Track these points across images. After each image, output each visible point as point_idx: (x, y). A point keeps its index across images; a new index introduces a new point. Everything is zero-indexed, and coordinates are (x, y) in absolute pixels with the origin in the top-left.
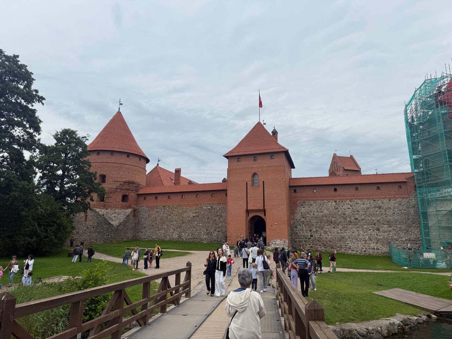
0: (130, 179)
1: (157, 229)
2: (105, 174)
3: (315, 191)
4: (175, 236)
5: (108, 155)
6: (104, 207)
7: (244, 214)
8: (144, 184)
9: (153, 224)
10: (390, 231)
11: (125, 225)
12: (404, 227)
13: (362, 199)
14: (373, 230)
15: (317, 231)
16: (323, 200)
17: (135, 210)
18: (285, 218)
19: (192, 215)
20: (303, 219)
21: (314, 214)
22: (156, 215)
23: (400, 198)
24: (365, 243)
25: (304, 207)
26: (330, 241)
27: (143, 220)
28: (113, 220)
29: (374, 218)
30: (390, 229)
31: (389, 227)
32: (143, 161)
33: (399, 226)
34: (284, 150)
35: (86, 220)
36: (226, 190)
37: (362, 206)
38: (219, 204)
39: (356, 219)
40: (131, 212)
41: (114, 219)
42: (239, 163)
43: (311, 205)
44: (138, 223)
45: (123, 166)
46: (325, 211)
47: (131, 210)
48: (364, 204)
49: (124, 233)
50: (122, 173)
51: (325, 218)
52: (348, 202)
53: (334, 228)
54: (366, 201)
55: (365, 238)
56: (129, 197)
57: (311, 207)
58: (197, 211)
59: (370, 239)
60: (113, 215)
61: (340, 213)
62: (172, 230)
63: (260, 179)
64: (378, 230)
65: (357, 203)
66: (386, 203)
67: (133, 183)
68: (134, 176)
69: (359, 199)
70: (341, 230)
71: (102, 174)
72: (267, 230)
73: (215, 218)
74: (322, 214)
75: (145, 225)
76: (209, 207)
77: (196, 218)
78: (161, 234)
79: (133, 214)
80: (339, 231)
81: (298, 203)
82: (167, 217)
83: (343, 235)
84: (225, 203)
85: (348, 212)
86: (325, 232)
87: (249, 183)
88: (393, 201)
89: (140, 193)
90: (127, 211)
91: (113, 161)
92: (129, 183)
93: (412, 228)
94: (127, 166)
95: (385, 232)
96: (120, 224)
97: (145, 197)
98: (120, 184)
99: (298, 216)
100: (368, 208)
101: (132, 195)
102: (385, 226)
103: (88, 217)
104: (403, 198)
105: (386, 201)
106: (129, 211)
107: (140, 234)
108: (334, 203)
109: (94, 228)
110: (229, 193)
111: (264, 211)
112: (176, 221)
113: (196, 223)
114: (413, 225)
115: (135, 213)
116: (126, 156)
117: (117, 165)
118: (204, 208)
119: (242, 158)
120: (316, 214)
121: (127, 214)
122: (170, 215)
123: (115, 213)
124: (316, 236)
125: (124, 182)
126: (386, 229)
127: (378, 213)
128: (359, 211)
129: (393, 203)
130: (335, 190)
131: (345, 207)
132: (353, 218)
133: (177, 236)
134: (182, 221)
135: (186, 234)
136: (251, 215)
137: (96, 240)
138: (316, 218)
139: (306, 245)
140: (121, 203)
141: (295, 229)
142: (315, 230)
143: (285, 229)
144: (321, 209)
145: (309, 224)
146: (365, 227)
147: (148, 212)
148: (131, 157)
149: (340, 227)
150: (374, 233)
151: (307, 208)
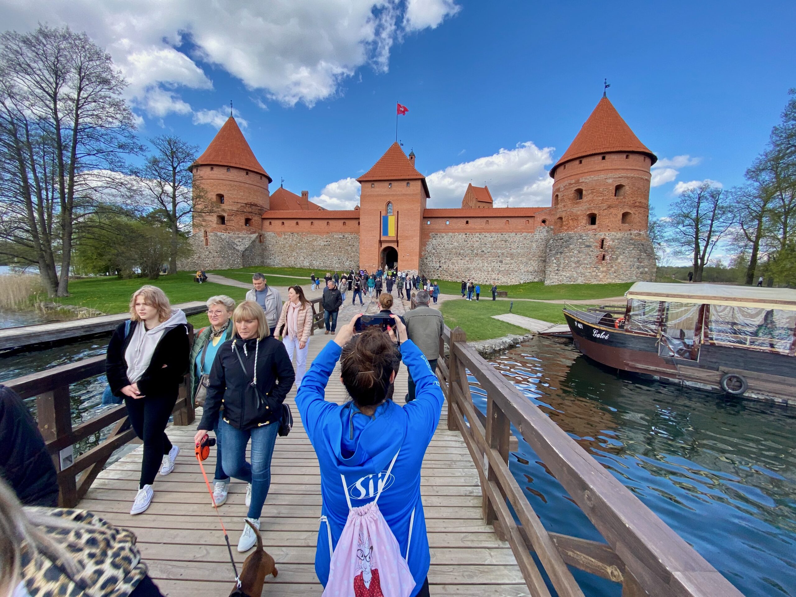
0: (252, 200)
1: (286, 256)
2: (222, 193)
3: (448, 223)
4: (306, 264)
5: (224, 170)
6: (226, 230)
7: (377, 245)
8: (267, 206)
9: (282, 251)
10: (511, 264)
11: (251, 250)
12: (524, 260)
13: (491, 232)
14: (497, 262)
15: (445, 262)
16: (454, 232)
17: (261, 236)
18: (417, 250)
19: (323, 244)
20: (434, 251)
21: (444, 246)
22: (285, 242)
23: (526, 232)
24: (488, 274)
25: (436, 239)
26: (457, 272)
27: (270, 246)
28: (237, 245)
29: (499, 251)
30: (512, 261)
31: (512, 259)
32: (265, 180)
33: (520, 259)
34: (421, 177)
35: (207, 244)
36: (359, 218)
37: (490, 239)
38: (352, 233)
39: (483, 251)
40: (257, 237)
41: (239, 244)
42: (373, 189)
43: (443, 237)
44: (265, 249)
45: (243, 185)
46: (455, 244)
47: (257, 234)
48: (492, 237)
49: (251, 259)
50: (242, 194)
51: (454, 250)
52: (477, 234)
53: (462, 259)
54: (494, 234)
55: (488, 269)
56: (253, 221)
57: (442, 240)
58: (328, 239)
59: (493, 271)
60: (237, 240)
61: (468, 245)
62: (302, 258)
63: (395, 207)
64: (501, 262)
65: (485, 237)
66: (511, 237)
67: (256, 205)
68: (256, 197)
69: (488, 232)
70: (468, 262)
71: (219, 193)
72: (399, 261)
73: (347, 248)
74: (452, 246)
75: (273, 252)
76: (340, 236)
77: (327, 247)
78: (291, 262)
79: (259, 239)
80: (466, 263)
81: (430, 235)
82: (297, 245)
83: (468, 266)
84: (358, 232)
85: (476, 245)
86: (453, 264)
87: (384, 213)
88: (519, 235)
89: (263, 217)
90: (252, 236)
91: (231, 178)
92: (251, 205)
93: (532, 261)
94: (247, 185)
95: (507, 264)
96: (246, 250)
97: (270, 222)
98: (241, 206)
99: (429, 248)
100: (495, 242)
101: (256, 219)
102: (508, 259)
103: (209, 241)
104: (529, 232)
105: (513, 234)
106: (254, 236)
107: (268, 261)
108: (464, 236)
109: (217, 252)
110: (361, 221)
111: (397, 242)
112: (306, 249)
113: (327, 251)
114: (533, 258)
115: (261, 238)
116: (244, 173)
117: (236, 183)
118: (335, 236)
119: (376, 184)
120: (446, 246)
121: (253, 239)
122: (299, 243)
123: (239, 237)
124: (445, 266)
125: (246, 204)
126: (508, 262)
127: (504, 246)
128: (486, 244)
129: (518, 237)
130: (467, 222)
131: (474, 240)
132: (480, 251)
133: (308, 264)
134: (313, 249)
135: (318, 263)
136: (384, 245)
137: (221, 265)
138: (446, 250)
139: (434, 275)
140: (244, 227)
141: (425, 260)
142: (443, 261)
143: (416, 260)
144: (452, 241)
145: (439, 256)
146: (490, 259)
147: (276, 239)
148: (251, 174)
149: (467, 259)
150: (497, 265)
151: (438, 240)
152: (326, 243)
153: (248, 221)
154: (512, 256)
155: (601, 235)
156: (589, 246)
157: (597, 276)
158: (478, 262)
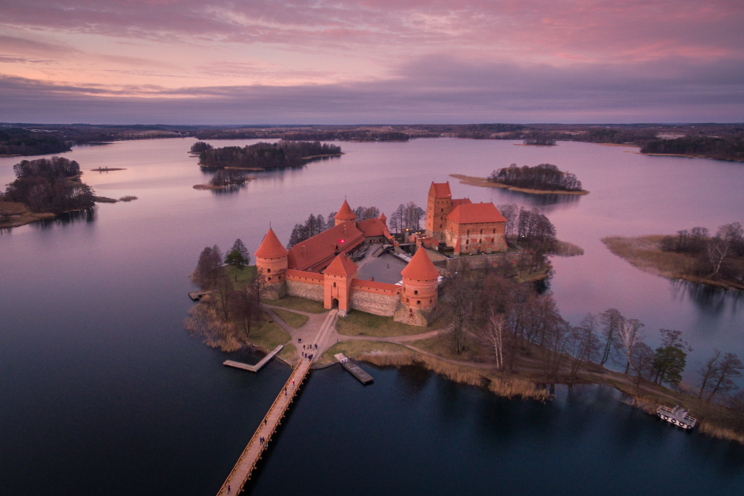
1: (295, 291)
2: (269, 268)
5: (270, 259)
6: (271, 283)
7: (330, 298)
8: (287, 267)
9: (294, 289)
11: (281, 289)
12: (390, 306)
16: (364, 292)
18: (346, 302)
20: (355, 298)
23: (392, 296)
24: (377, 310)
25: (356, 294)
26: (365, 308)
27: (289, 286)
29: (381, 302)
37: (378, 297)
39: (375, 301)
41: (276, 288)
42: (329, 276)
43: (360, 293)
44: (287, 287)
45: (277, 263)
47: (283, 282)
49: (282, 292)
50: (276, 267)
51: (364, 299)
52: (373, 294)
53: (367, 303)
54: (379, 295)
56: (281, 277)
61: (370, 298)
62: (302, 293)
63: (337, 285)
64: (382, 306)
65: (376, 296)
67: (282, 269)
69: (377, 294)
72: (339, 305)
74: (363, 297)
75: (291, 289)
76: (318, 286)
78: (297, 293)
80: (369, 305)
81: (354, 292)
82: (299, 287)
83: (370, 307)
85: (373, 298)
86: (364, 304)
87: (333, 286)
89: (285, 274)
90: (281, 283)
91: (273, 262)
94: (279, 263)
96: (279, 289)
98: (277, 272)
101: (283, 276)
105: (386, 296)
107: (288, 292)
108: (368, 294)
111: (338, 297)
115: (285, 283)
117: (274, 264)
118: (315, 286)
121: (282, 285)
122: (301, 286)
123: (277, 285)
124: (361, 305)
125: (279, 271)
127: (383, 300)
128: (376, 298)
130: (369, 289)
131: (372, 296)
134: (306, 289)
136: (334, 298)
138: (361, 298)
140: (278, 280)
142: (360, 303)
143: (345, 306)
144: (363, 295)
145: (358, 300)
147: (291, 283)
148: (280, 258)
149: (369, 303)
150: (381, 308)
151: (358, 294)
152: (312, 288)
153: (279, 277)
154: (386, 304)
155: (411, 307)
156: (407, 310)
157: (409, 322)
158: (373, 306)
